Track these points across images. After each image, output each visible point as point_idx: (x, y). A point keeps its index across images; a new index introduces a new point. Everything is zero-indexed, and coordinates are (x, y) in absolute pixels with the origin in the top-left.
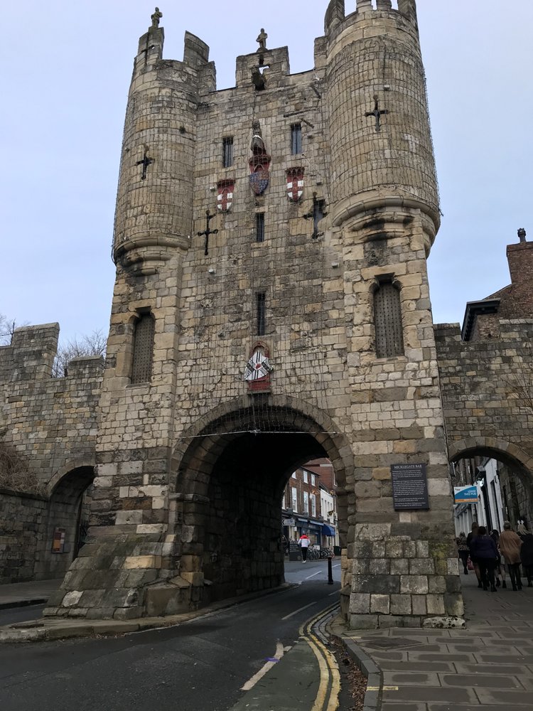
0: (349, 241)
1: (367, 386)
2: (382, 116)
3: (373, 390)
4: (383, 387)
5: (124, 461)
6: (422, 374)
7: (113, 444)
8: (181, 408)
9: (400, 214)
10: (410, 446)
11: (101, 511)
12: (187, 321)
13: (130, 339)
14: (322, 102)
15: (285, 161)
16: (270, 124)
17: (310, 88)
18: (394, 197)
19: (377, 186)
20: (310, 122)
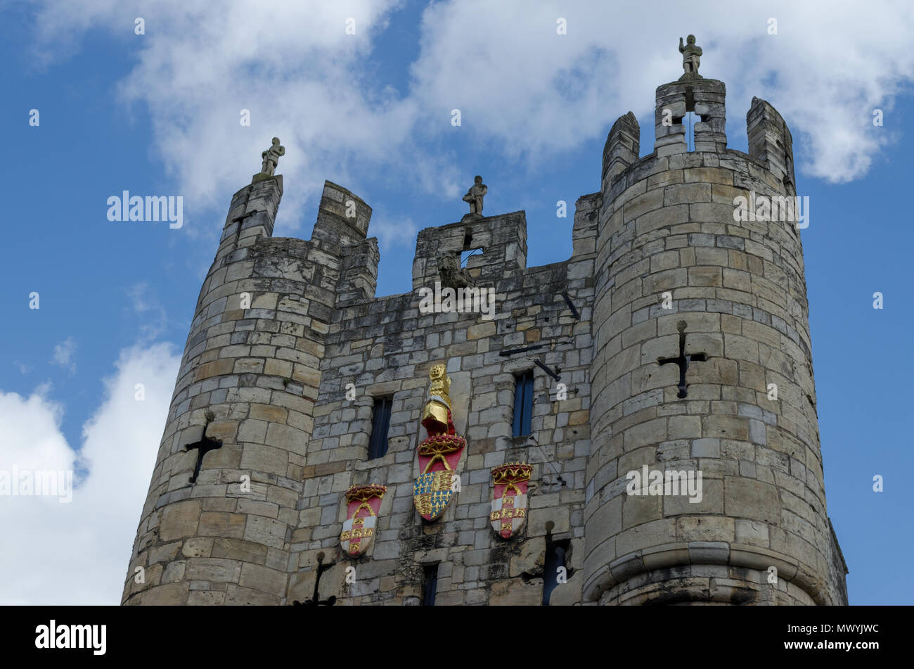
2: (691, 364)
9: (725, 581)
14: (583, 326)
15: (494, 450)
16: (471, 371)
17: (559, 298)
18: (708, 545)
19: (673, 519)
20: (552, 368)
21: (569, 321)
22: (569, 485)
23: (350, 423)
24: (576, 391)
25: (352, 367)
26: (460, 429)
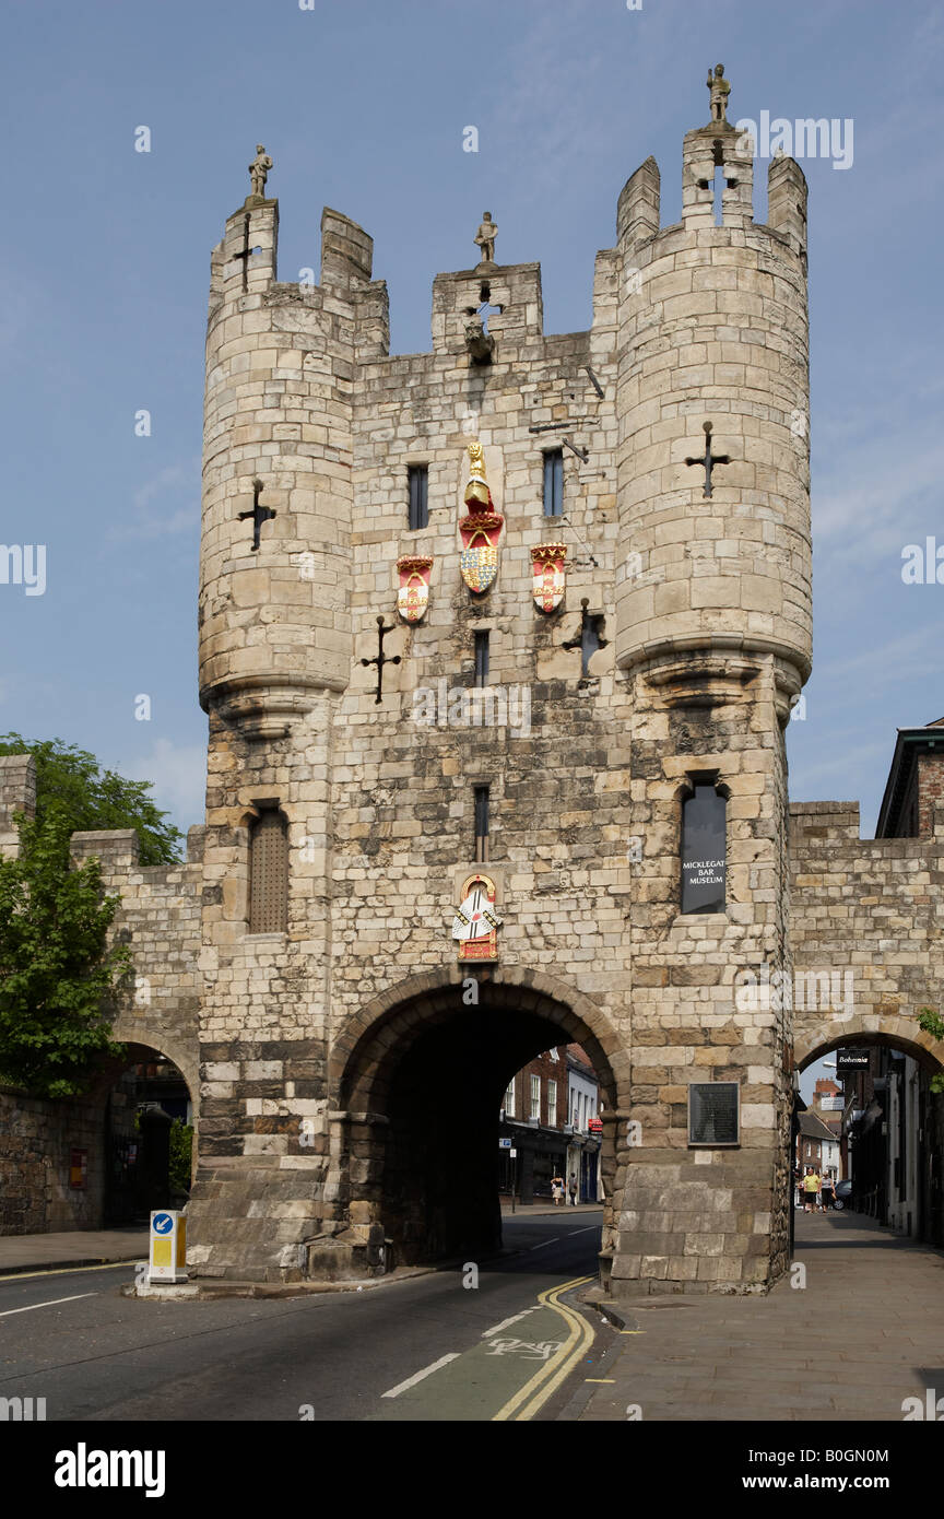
0: (642, 703)
1: (661, 961)
2: (717, 466)
3: (668, 967)
4: (686, 963)
5: (250, 1060)
6: (749, 944)
7: (229, 1032)
8: (342, 978)
9: (737, 663)
10: (721, 1056)
11: (221, 1134)
12: (346, 827)
13: (243, 853)
14: (606, 408)
15: (530, 528)
16: (502, 445)
17: (583, 373)
18: (728, 634)
19: (698, 611)
20: (580, 448)
21: (594, 399)
22: (601, 565)
23: (390, 491)
24: (604, 475)
25: (383, 432)
26: (498, 506)
